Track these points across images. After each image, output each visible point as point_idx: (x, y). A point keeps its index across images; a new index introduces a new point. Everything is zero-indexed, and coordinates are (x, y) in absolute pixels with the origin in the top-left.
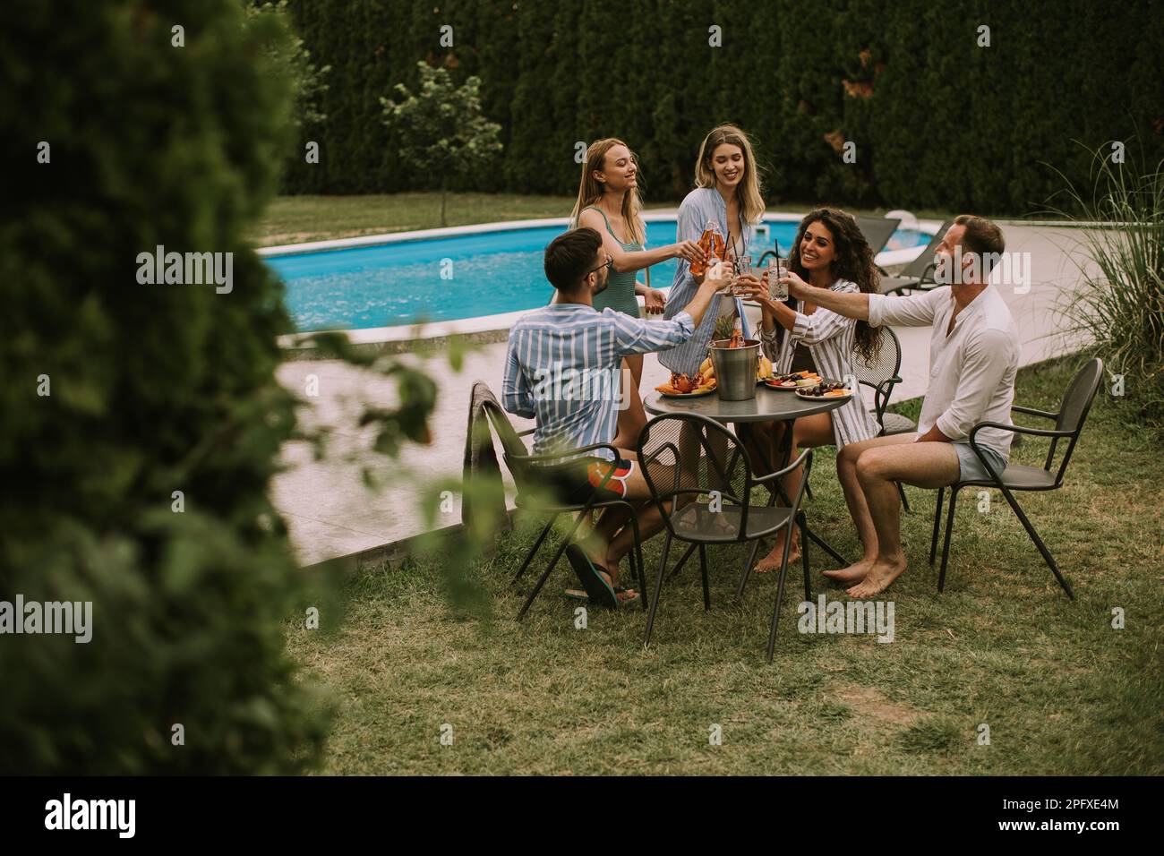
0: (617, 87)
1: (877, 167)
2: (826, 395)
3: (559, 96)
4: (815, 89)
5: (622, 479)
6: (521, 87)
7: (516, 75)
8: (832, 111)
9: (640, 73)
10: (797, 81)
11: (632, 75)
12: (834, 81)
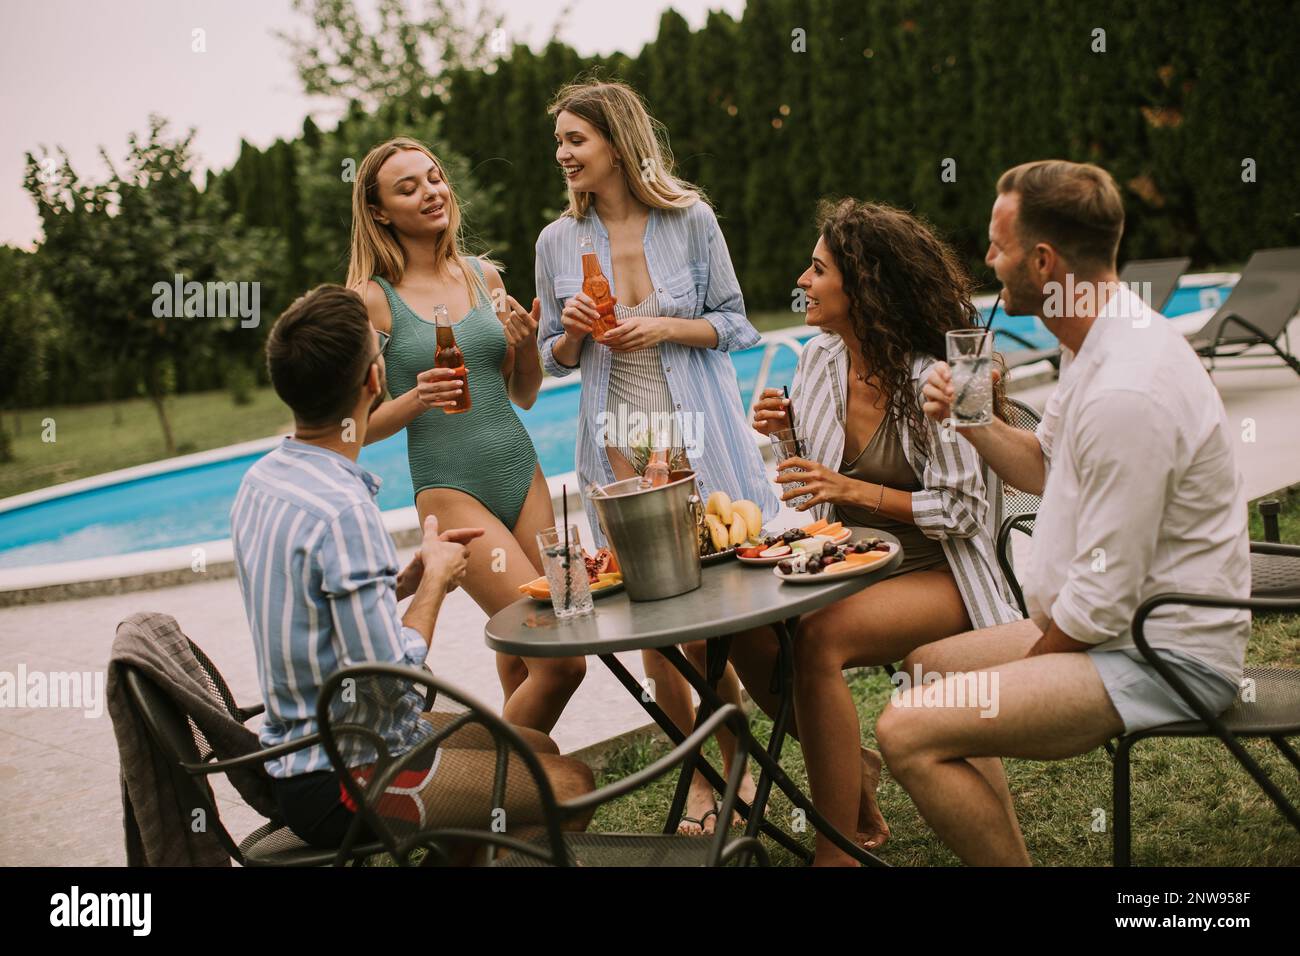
0: (866, 163)
1: (1203, 213)
2: (830, 571)
3: (798, 184)
4: (1109, 125)
5: (413, 792)
6: (752, 181)
7: (744, 166)
8: (1133, 150)
9: (890, 138)
10: (1084, 118)
11: (881, 145)
12: (1133, 111)
